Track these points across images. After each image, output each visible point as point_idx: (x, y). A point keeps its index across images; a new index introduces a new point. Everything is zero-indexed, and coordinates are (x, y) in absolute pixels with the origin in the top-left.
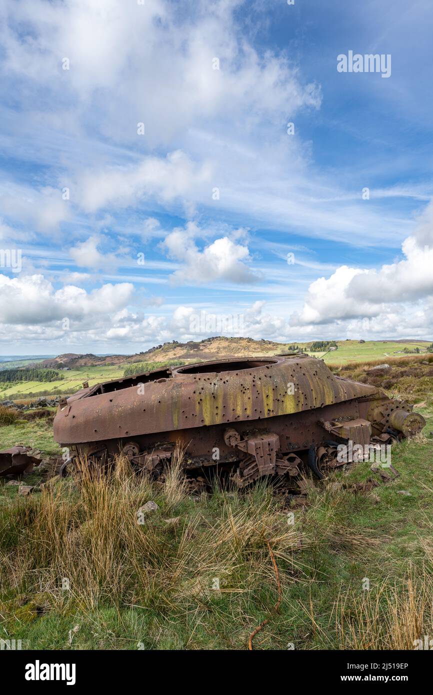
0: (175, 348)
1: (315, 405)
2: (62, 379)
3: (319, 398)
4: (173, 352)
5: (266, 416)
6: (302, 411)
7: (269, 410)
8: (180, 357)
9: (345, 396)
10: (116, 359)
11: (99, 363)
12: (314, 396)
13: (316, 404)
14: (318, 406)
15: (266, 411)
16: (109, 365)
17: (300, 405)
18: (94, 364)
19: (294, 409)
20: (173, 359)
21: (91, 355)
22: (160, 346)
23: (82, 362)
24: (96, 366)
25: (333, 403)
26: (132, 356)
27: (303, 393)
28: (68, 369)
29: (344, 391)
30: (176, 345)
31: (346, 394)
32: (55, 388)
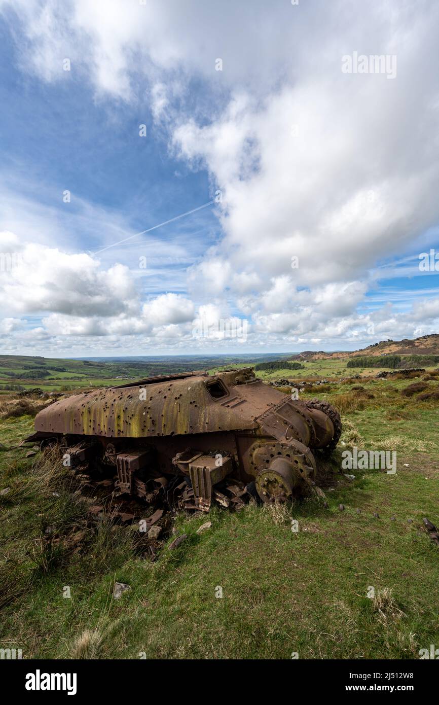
0: (390, 345)
1: (163, 432)
2: (303, 368)
3: (169, 425)
4: (388, 349)
5: (116, 437)
6: (147, 437)
7: (119, 430)
8: (395, 353)
9: (204, 427)
10: (341, 355)
11: (328, 357)
12: (163, 423)
13: (165, 431)
14: (168, 433)
15: (116, 431)
16: (335, 359)
17: (146, 430)
18: (325, 358)
19: (139, 433)
20: (389, 354)
21: (322, 352)
22: (377, 344)
23: (316, 357)
24: (326, 359)
25: (187, 434)
26: (353, 352)
27: (151, 418)
28: (307, 362)
29: (205, 420)
30: (390, 343)
31: (206, 425)
32: (299, 374)
